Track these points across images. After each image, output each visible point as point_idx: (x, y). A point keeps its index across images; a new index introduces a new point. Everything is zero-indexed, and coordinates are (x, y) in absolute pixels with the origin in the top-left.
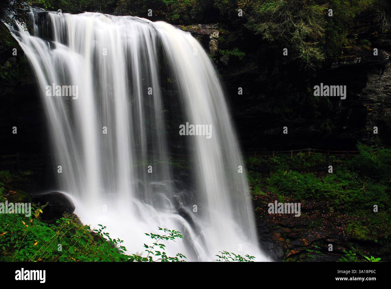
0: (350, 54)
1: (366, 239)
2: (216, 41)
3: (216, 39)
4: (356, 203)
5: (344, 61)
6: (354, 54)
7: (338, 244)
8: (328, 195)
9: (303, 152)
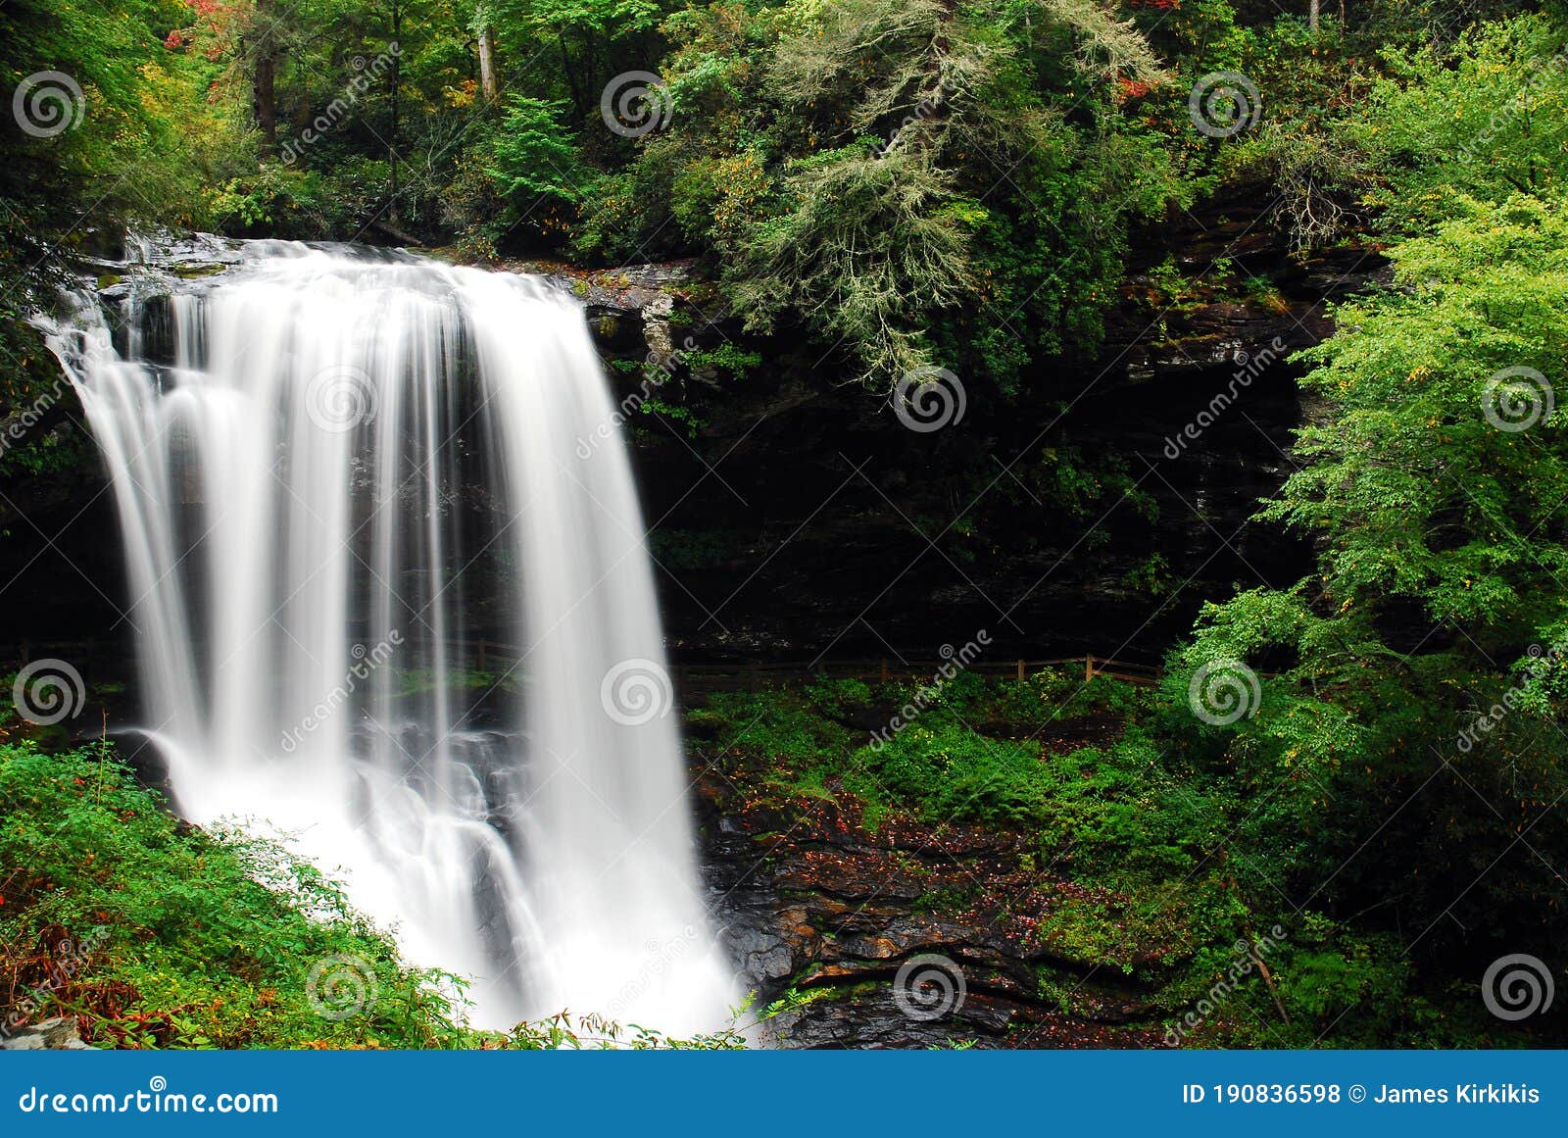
0: (1196, 330)
1: (1097, 961)
2: (663, 327)
3: (665, 318)
4: (1112, 847)
5: (1174, 355)
6: (1217, 330)
7: (992, 967)
8: (1021, 813)
9: (1057, 668)
